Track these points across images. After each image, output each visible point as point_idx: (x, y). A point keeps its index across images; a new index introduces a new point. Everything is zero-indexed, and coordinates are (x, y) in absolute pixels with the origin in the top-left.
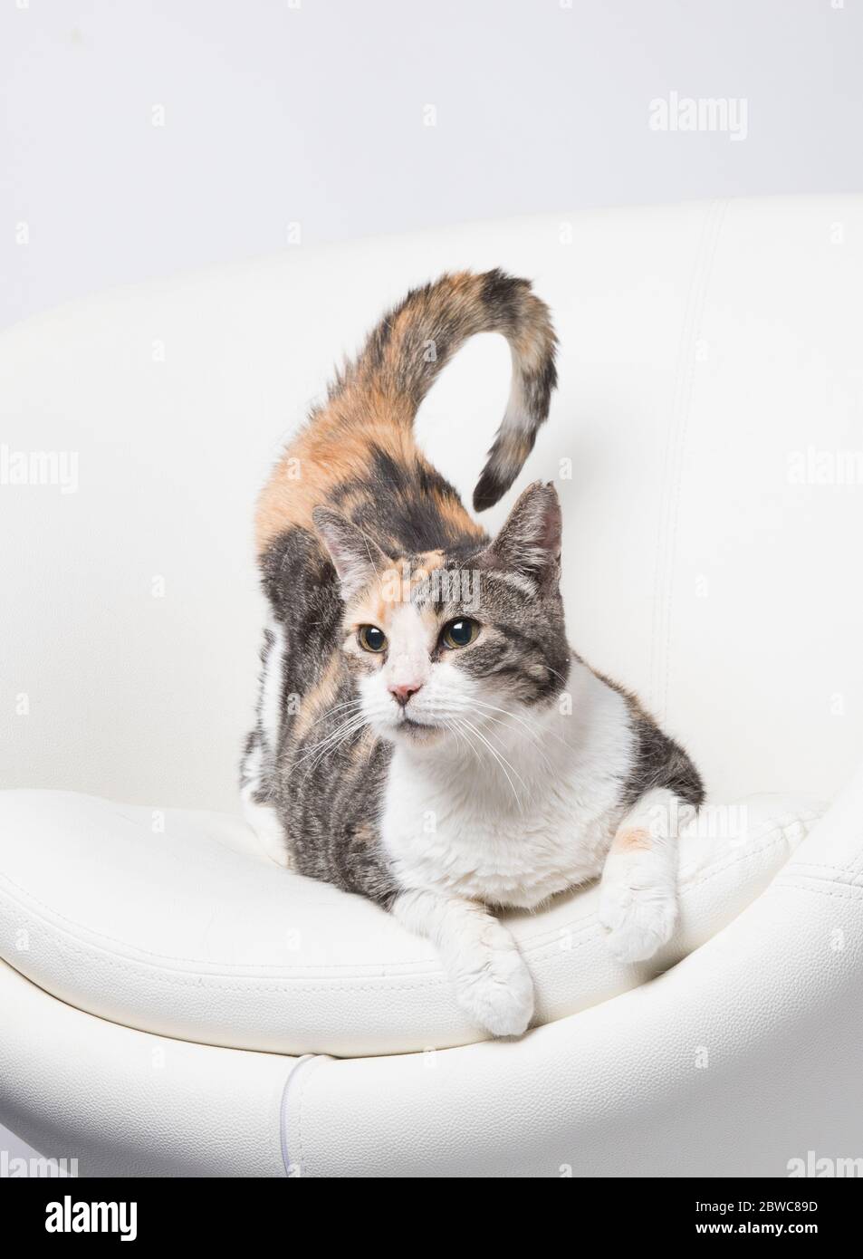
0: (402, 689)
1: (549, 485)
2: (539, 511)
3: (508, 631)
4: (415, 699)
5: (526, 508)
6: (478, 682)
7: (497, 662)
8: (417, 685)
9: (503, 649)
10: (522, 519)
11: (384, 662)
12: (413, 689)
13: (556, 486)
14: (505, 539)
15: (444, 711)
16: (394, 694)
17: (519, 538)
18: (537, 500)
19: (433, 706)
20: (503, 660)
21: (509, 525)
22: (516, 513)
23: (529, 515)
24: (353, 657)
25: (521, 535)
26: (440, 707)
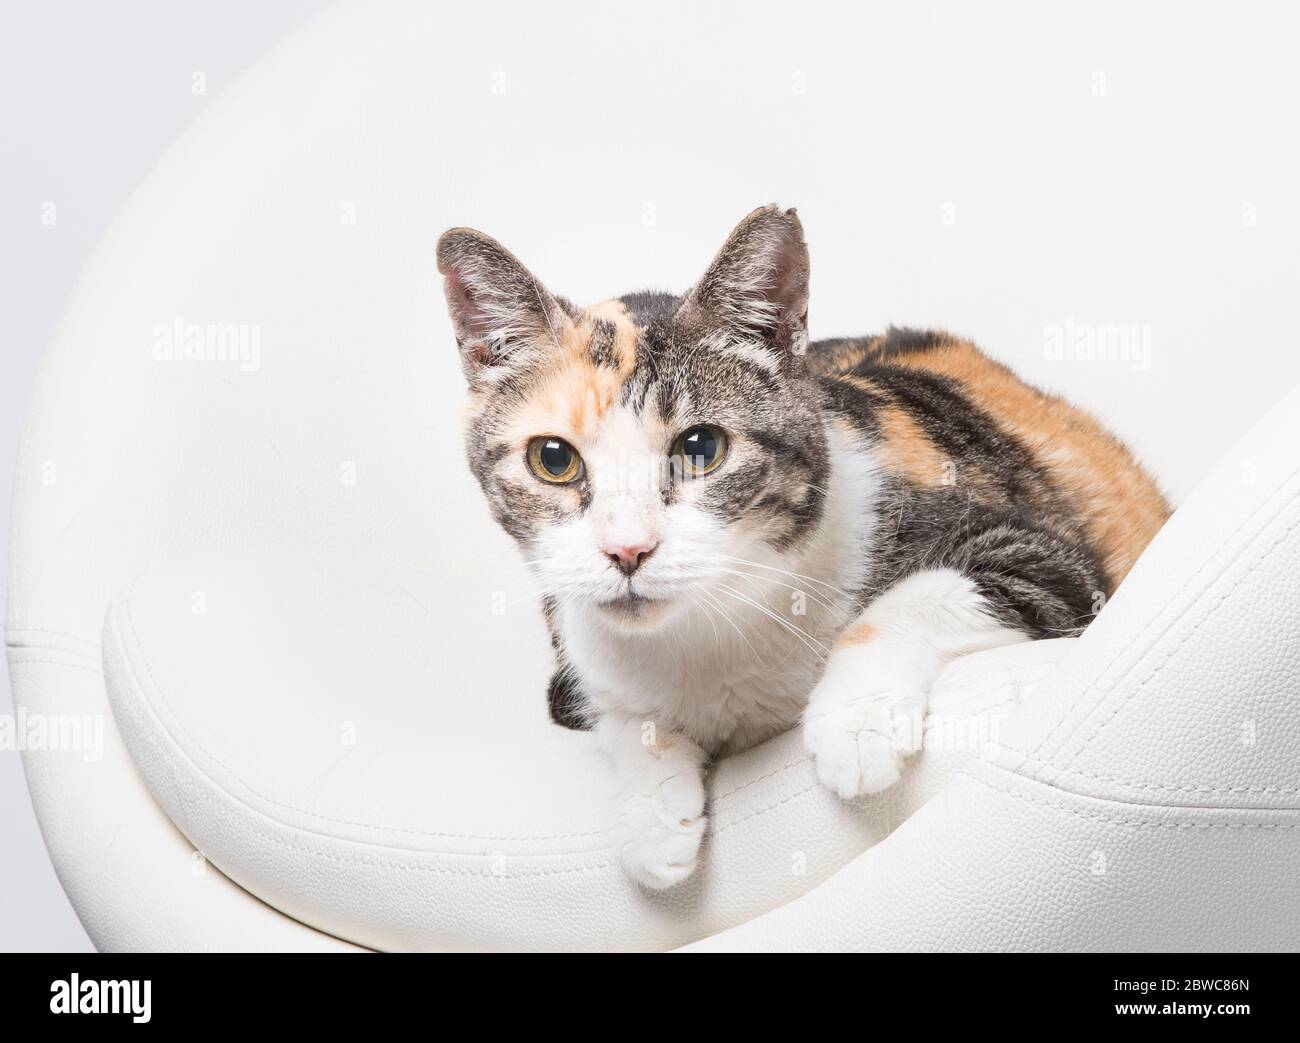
0: (630, 551)
1: (789, 212)
2: (769, 247)
3: (764, 439)
4: (648, 568)
5: (747, 241)
6: (735, 528)
7: (757, 492)
8: (652, 544)
9: (763, 470)
10: (739, 257)
11: (585, 503)
12: (646, 551)
13: (800, 215)
14: (714, 284)
15: (689, 580)
16: (615, 558)
17: (732, 285)
18: (766, 232)
19: (675, 574)
20: (764, 488)
21: (721, 263)
22: (731, 246)
23: (753, 251)
24: (521, 492)
25: (736, 280)
26: (686, 574)
